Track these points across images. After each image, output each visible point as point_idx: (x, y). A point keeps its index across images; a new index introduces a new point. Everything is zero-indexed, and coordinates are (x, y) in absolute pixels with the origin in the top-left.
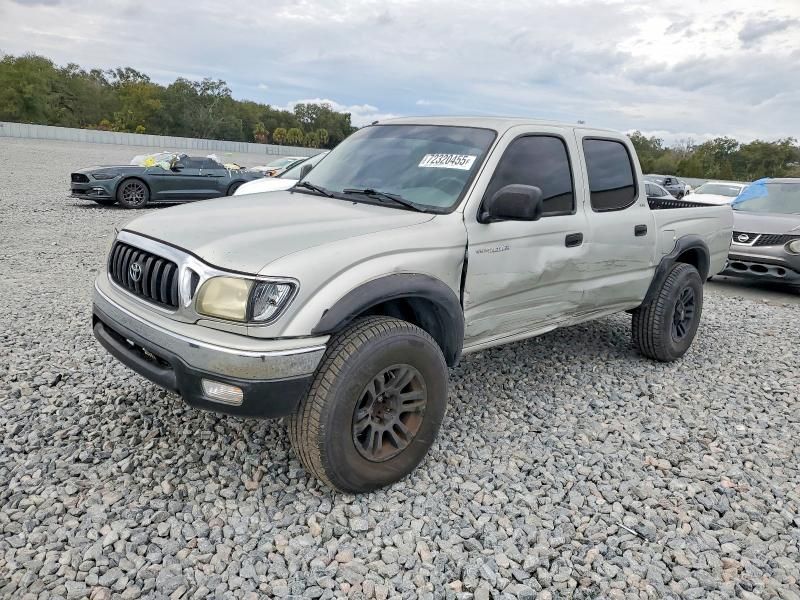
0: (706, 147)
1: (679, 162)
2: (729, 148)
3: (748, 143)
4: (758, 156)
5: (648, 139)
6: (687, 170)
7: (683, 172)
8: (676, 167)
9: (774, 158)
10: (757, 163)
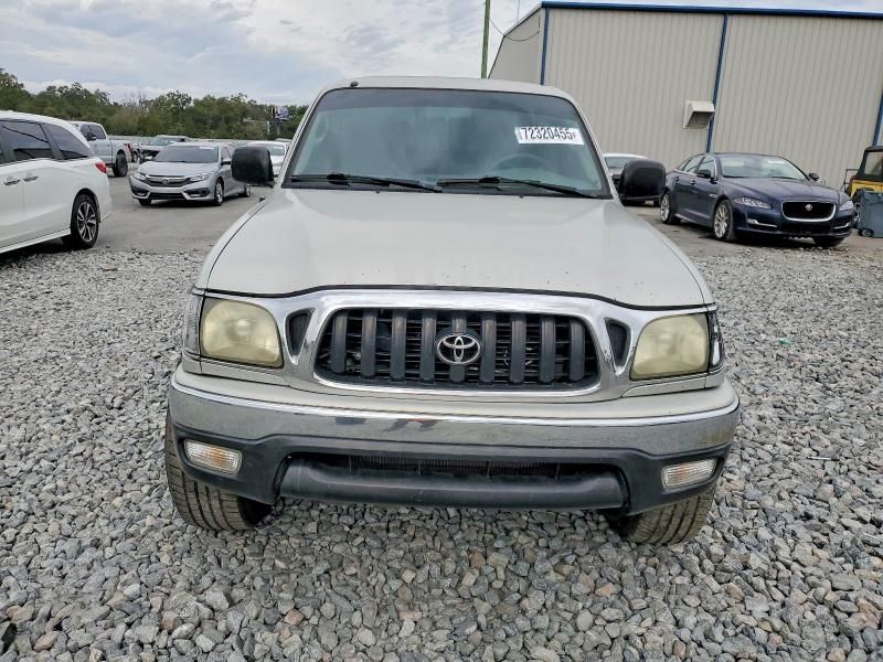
0: (160, 102)
1: (137, 120)
2: (184, 104)
3: (201, 99)
4: (215, 111)
5: (93, 92)
6: (148, 129)
7: (145, 130)
8: (135, 125)
9: (231, 114)
10: (217, 120)
